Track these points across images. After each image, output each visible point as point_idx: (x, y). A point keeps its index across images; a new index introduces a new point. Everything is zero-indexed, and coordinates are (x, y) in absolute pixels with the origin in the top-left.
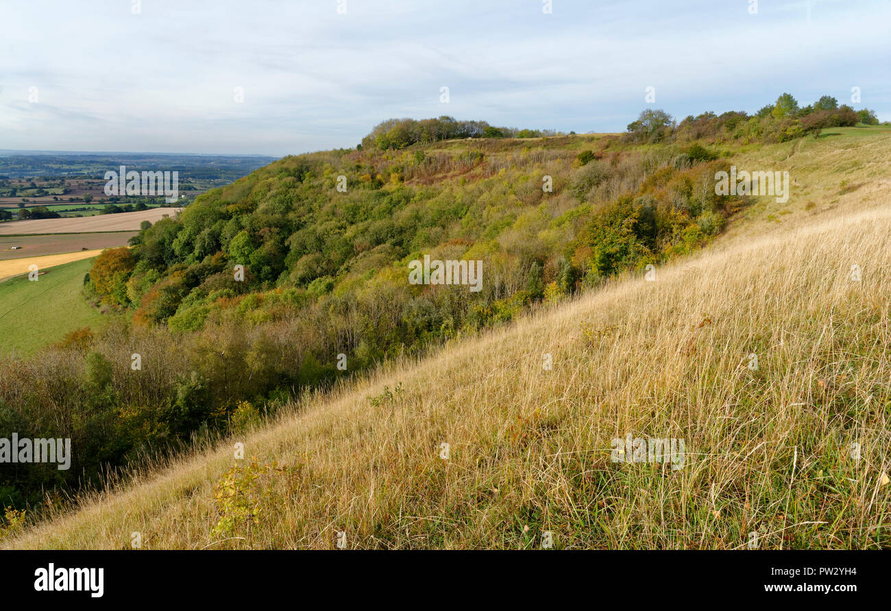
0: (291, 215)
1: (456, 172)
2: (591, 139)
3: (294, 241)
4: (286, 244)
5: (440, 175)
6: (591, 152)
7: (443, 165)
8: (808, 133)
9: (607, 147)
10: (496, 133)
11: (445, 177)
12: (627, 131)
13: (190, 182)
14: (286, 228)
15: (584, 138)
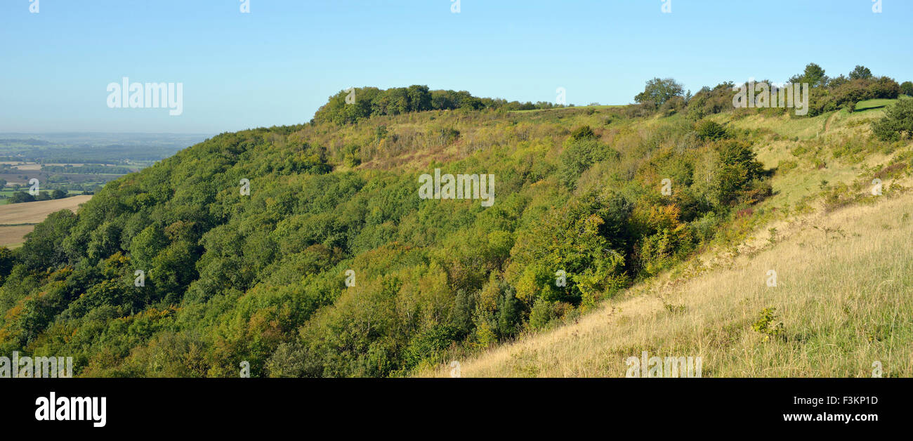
0: (213, 208)
1: (425, 152)
2: (591, 111)
3: (210, 238)
4: (200, 242)
5: (406, 156)
6: (588, 128)
7: (409, 144)
8: (840, 106)
9: (609, 122)
10: (478, 104)
11: (412, 158)
12: (633, 102)
13: (127, 164)
14: (204, 223)
15: (583, 110)
